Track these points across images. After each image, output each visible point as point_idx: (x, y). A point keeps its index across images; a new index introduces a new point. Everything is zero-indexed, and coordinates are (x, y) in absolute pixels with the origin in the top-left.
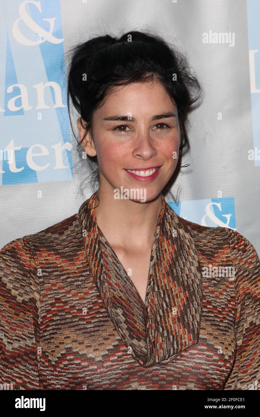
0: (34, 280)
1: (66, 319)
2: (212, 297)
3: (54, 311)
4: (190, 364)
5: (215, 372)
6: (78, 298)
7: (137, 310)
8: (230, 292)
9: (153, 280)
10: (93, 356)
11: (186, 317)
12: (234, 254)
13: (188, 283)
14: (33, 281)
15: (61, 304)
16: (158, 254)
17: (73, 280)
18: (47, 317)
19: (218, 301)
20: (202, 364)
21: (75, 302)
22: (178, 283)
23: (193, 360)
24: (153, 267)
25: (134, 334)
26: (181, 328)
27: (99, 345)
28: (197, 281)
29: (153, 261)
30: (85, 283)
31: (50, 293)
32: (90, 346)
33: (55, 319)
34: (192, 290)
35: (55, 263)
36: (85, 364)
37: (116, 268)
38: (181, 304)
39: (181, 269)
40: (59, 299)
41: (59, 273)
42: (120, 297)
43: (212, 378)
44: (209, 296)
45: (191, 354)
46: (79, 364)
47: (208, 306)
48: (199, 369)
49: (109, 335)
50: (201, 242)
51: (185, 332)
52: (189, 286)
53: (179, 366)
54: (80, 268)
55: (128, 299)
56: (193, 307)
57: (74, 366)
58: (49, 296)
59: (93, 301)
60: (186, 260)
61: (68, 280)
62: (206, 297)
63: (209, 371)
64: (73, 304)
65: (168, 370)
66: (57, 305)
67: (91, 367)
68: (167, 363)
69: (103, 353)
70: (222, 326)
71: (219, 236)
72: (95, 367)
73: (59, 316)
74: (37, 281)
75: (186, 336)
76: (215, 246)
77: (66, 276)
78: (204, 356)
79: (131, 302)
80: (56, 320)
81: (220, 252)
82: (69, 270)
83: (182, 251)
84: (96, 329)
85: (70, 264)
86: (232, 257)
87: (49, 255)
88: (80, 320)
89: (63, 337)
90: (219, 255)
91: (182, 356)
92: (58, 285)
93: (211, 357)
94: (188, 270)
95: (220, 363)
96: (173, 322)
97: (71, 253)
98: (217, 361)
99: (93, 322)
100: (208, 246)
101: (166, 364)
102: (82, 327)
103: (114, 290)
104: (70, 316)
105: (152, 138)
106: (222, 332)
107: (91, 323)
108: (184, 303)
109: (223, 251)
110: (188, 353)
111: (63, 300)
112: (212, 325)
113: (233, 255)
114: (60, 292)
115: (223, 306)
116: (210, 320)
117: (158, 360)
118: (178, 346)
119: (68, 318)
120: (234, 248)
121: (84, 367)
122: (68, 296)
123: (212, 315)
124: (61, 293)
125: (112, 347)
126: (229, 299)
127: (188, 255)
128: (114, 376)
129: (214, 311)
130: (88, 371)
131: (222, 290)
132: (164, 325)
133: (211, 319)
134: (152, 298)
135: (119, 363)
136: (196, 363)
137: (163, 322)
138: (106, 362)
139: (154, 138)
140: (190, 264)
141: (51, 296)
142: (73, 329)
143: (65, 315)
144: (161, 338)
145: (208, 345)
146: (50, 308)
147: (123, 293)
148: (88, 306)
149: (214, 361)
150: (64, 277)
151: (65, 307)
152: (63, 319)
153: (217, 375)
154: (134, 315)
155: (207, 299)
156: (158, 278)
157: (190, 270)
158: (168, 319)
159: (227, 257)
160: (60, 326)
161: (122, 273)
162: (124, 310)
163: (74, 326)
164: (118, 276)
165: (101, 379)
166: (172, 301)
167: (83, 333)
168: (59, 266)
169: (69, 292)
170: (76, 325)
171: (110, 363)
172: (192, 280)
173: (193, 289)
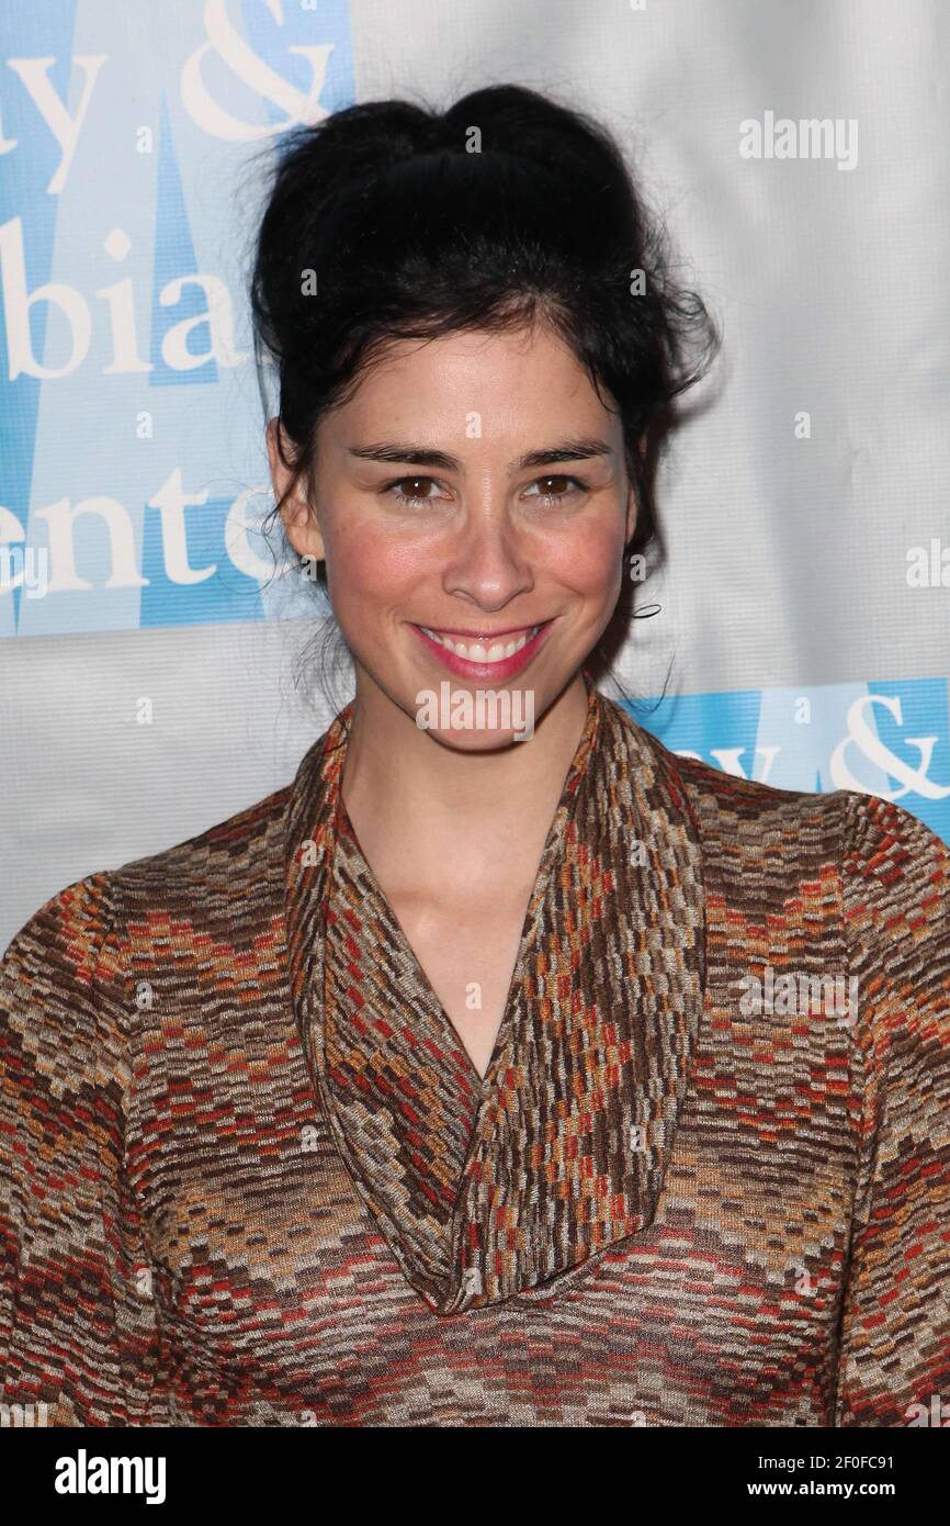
0: (113, 1022)
1: (195, 1149)
2: (742, 1059)
3: (164, 1122)
4: (632, 1305)
5: (731, 1330)
6: (245, 1078)
7: (442, 1111)
8: (827, 1037)
9: (523, 1003)
10: (268, 1276)
11: (614, 1133)
12: (855, 892)
13: (640, 1010)
14: (109, 1023)
15: (189, 1099)
16: (554, 909)
17: (240, 1014)
18: (142, 1142)
19: (767, 1071)
20: (675, 1302)
21: (235, 1091)
22: (606, 1010)
23: (643, 1290)
24: (526, 956)
25: (427, 1197)
26: (590, 1175)
27: (291, 1235)
28: (679, 1003)
29: (531, 934)
30: (278, 1024)
31: (156, 1060)
32: (263, 1241)
33: (164, 1148)
34: (651, 1032)
35: (192, 956)
36: (242, 1303)
37: (386, 967)
38: (604, 1089)
39: (624, 957)
40: (185, 1080)
41: (196, 992)
42: (387, 1069)
43: (724, 1354)
44: (730, 1054)
45: (635, 1267)
46: (226, 1305)
47: (720, 1094)
48: (667, 1323)
49: (334, 1203)
50: (736, 856)
51: (605, 1188)
52: (642, 1020)
53: (594, 1311)
54: (272, 971)
55: (414, 1076)
56: (647, 1095)
57: (215, 1310)
58: (153, 1073)
59: (296, 1085)
60: (649, 923)
61: (224, 1015)
62: (713, 1060)
63: (705, 1329)
64: (226, 1098)
65: (558, 1326)
66: (174, 1100)
67: (263, 1316)
68: (548, 1300)
69: (301, 1266)
70: (768, 1164)
71: (813, 826)
72: (275, 1314)
73: (177, 1138)
74: (125, 1024)
75: (607, 1201)
76: (789, 868)
77: (219, 1001)
78: (682, 1275)
79: (423, 1085)
80: (166, 1154)
81: (806, 888)
82: (232, 980)
83: (641, 891)
84: (291, 1180)
85: (240, 960)
86: (847, 903)
87: (174, 931)
88: (243, 1150)
89: (184, 1210)
90: (800, 899)
91: (603, 1276)
92: (187, 1032)
93: (705, 1279)
94: (652, 961)
95: (743, 1299)
96: (565, 1154)
97: (248, 921)
98: (734, 1291)
99: (282, 1156)
100: (759, 870)
101: (545, 1304)
102: (243, 1174)
103: (370, 1045)
104: (212, 1138)
105: (517, 528)
106: (762, 1187)
107: (276, 1160)
108: (617, 1083)
109: (816, 882)
110: (626, 1265)
111: (198, 1085)
112: (724, 1159)
113: (850, 896)
114: (191, 1057)
115: (784, 1091)
116: (716, 1144)
117: (500, 1288)
118: (573, 1238)
119: (206, 1145)
120: (854, 873)
121: (241, 1314)
122: (218, 1069)
123: (729, 1124)
124: (193, 1061)
125: (338, 1244)
126: (822, 1061)
127: (661, 906)
128: (351, 1345)
129: (739, 1110)
130: (255, 1327)
131: (789, 1031)
132: (534, 1165)
133: (721, 1137)
134: (511, 1065)
135: (364, 1300)
136: (655, 1299)
137: (534, 1152)
138: (312, 1297)
139: (528, 528)
140: (663, 938)
141: (160, 1071)
142: (214, 1182)
143: (194, 1135)
144: (516, 1210)
145: (695, 1234)
146: (153, 1112)
147: (397, 1053)
148: (277, 1104)
149: (721, 1290)
150: (212, 1005)
151: (200, 1108)
152: (188, 1150)
153: (742, 1343)
154: (428, 1131)
155: (719, 1068)
156: (541, 996)
157: (658, 961)
158: (552, 1142)
159: (827, 906)
160: (176, 1174)
161: (408, 984)
162: (398, 1115)
163: (221, 1173)
164: (392, 995)
165: (303, 1355)
166: (576, 1076)
167: (247, 1196)
168: (201, 967)
169: (217, 1057)
170: (228, 1170)
171: (326, 1299)
172: (659, 998)
173: (658, 1029)
